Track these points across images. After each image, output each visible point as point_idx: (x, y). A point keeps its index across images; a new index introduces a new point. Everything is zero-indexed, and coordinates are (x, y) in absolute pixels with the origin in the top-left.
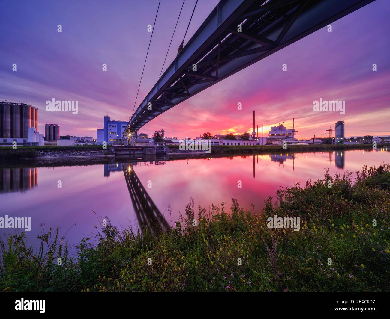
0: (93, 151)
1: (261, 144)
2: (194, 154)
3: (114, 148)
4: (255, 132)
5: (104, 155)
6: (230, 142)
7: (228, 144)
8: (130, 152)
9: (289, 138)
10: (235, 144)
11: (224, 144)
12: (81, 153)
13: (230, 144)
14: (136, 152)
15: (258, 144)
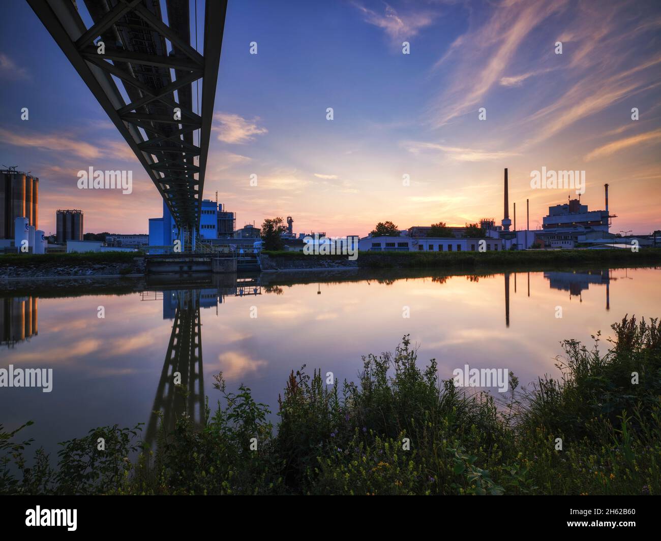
0: (97, 266)
1: (520, 247)
3: (146, 258)
5: (119, 274)
6: (436, 243)
7: (431, 247)
8: (181, 267)
9: (593, 231)
10: (450, 247)
11: (421, 247)
12: (71, 269)
13: (436, 249)
14: (194, 268)
15: (515, 246)
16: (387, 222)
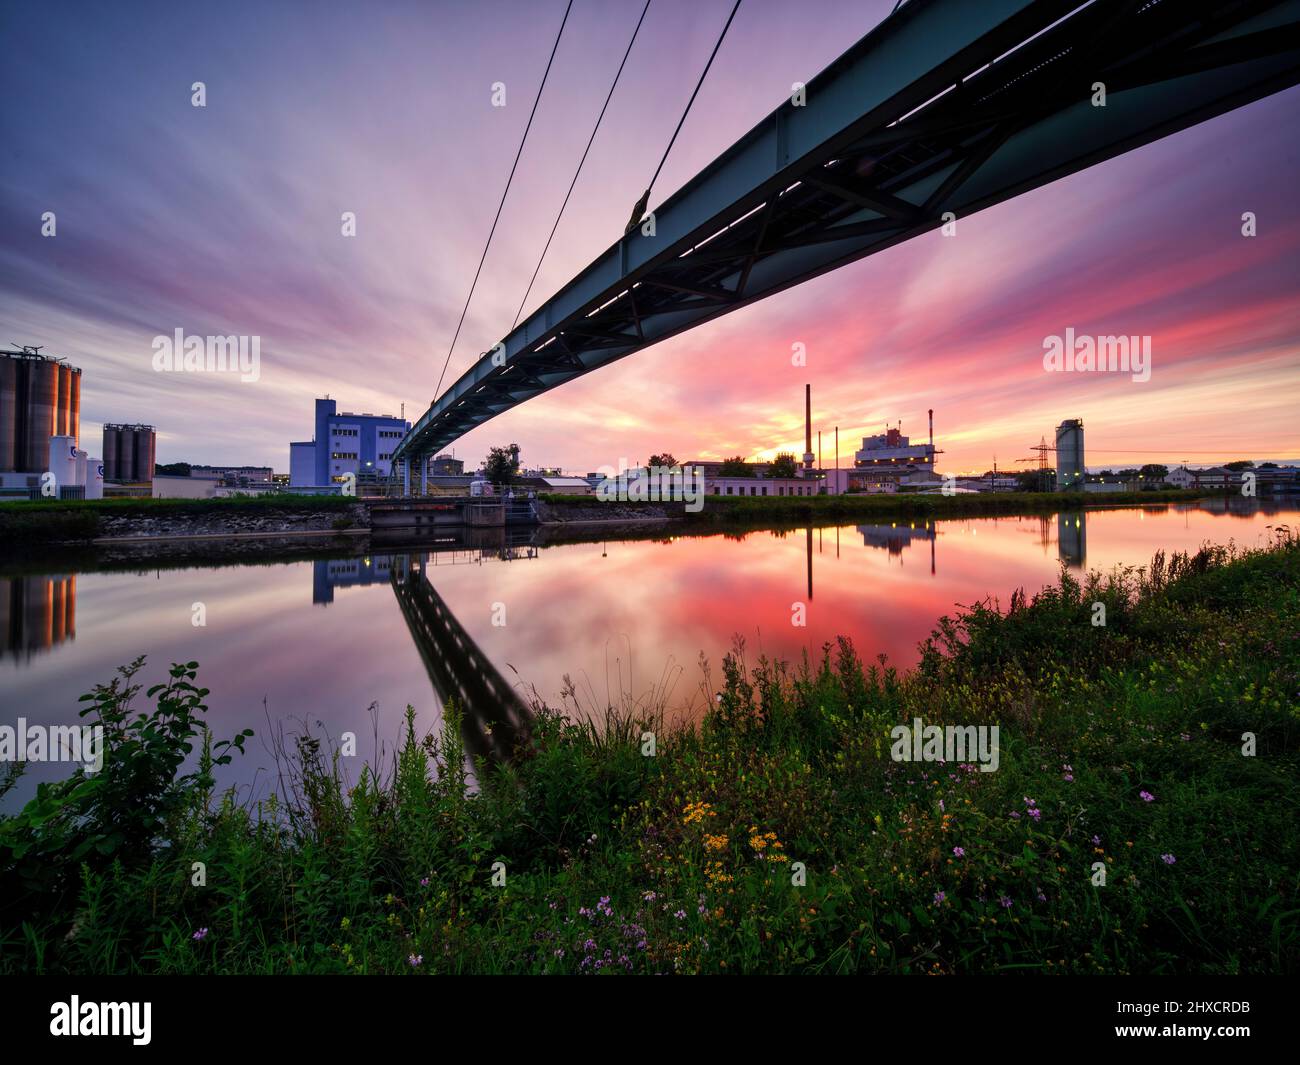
0: (294, 517)
1: (830, 492)
2: (629, 525)
3: (367, 505)
4: (813, 452)
5: (333, 528)
6: (736, 485)
7: (730, 490)
8: (418, 518)
9: (918, 471)
10: (753, 490)
11: (717, 490)
12: (254, 522)
13: (736, 493)
14: (438, 519)
15: (823, 490)
16: (665, 455)
